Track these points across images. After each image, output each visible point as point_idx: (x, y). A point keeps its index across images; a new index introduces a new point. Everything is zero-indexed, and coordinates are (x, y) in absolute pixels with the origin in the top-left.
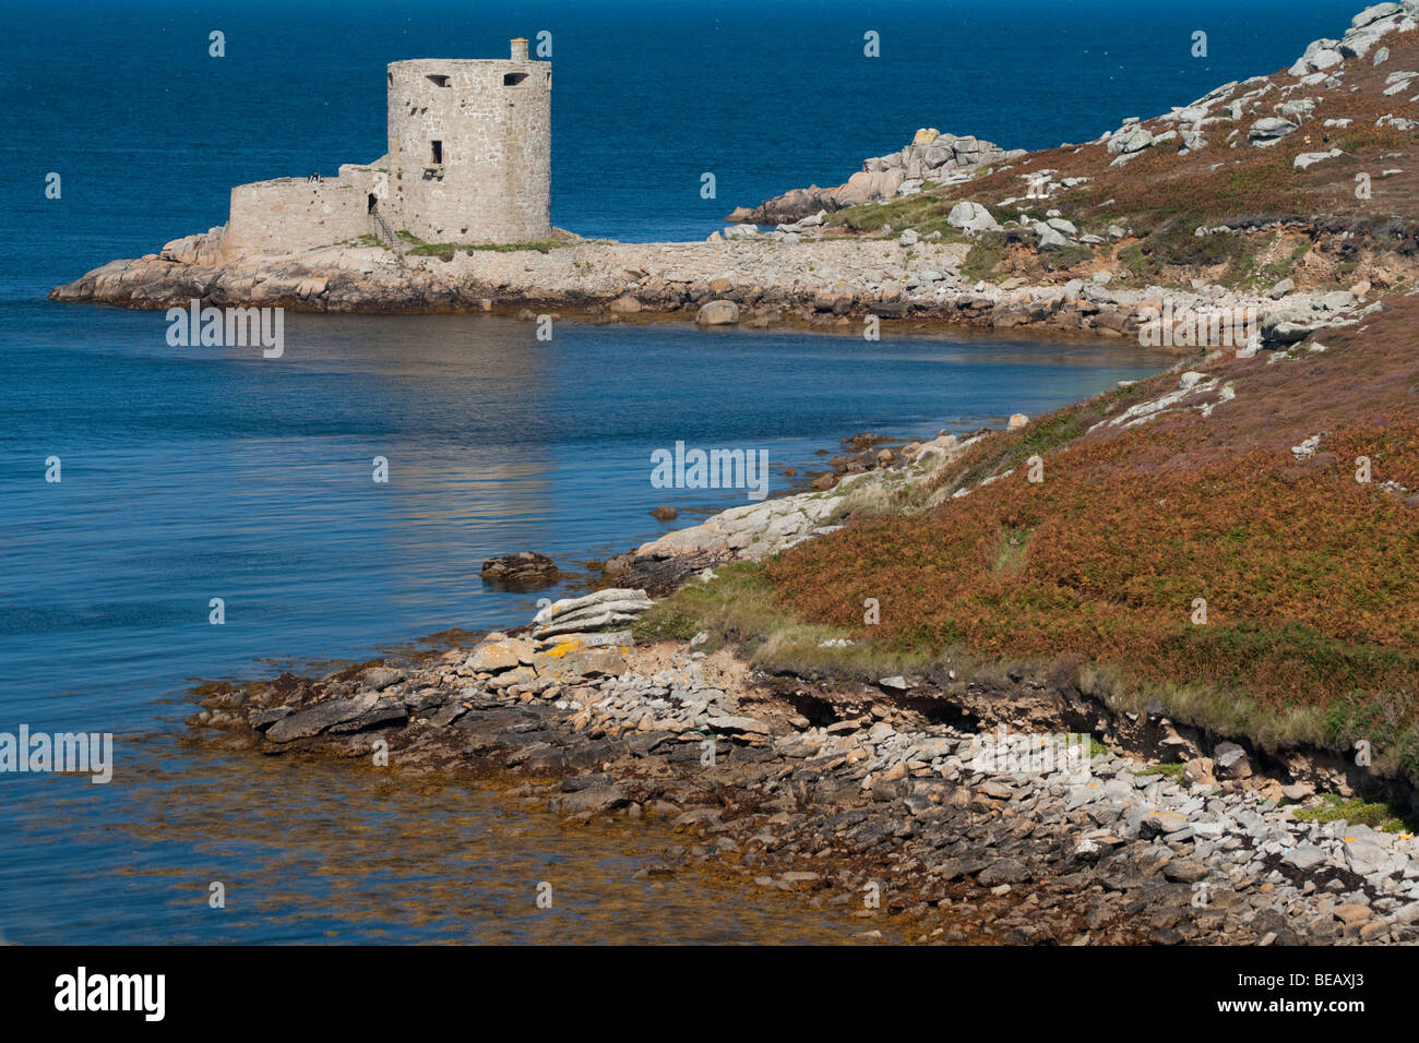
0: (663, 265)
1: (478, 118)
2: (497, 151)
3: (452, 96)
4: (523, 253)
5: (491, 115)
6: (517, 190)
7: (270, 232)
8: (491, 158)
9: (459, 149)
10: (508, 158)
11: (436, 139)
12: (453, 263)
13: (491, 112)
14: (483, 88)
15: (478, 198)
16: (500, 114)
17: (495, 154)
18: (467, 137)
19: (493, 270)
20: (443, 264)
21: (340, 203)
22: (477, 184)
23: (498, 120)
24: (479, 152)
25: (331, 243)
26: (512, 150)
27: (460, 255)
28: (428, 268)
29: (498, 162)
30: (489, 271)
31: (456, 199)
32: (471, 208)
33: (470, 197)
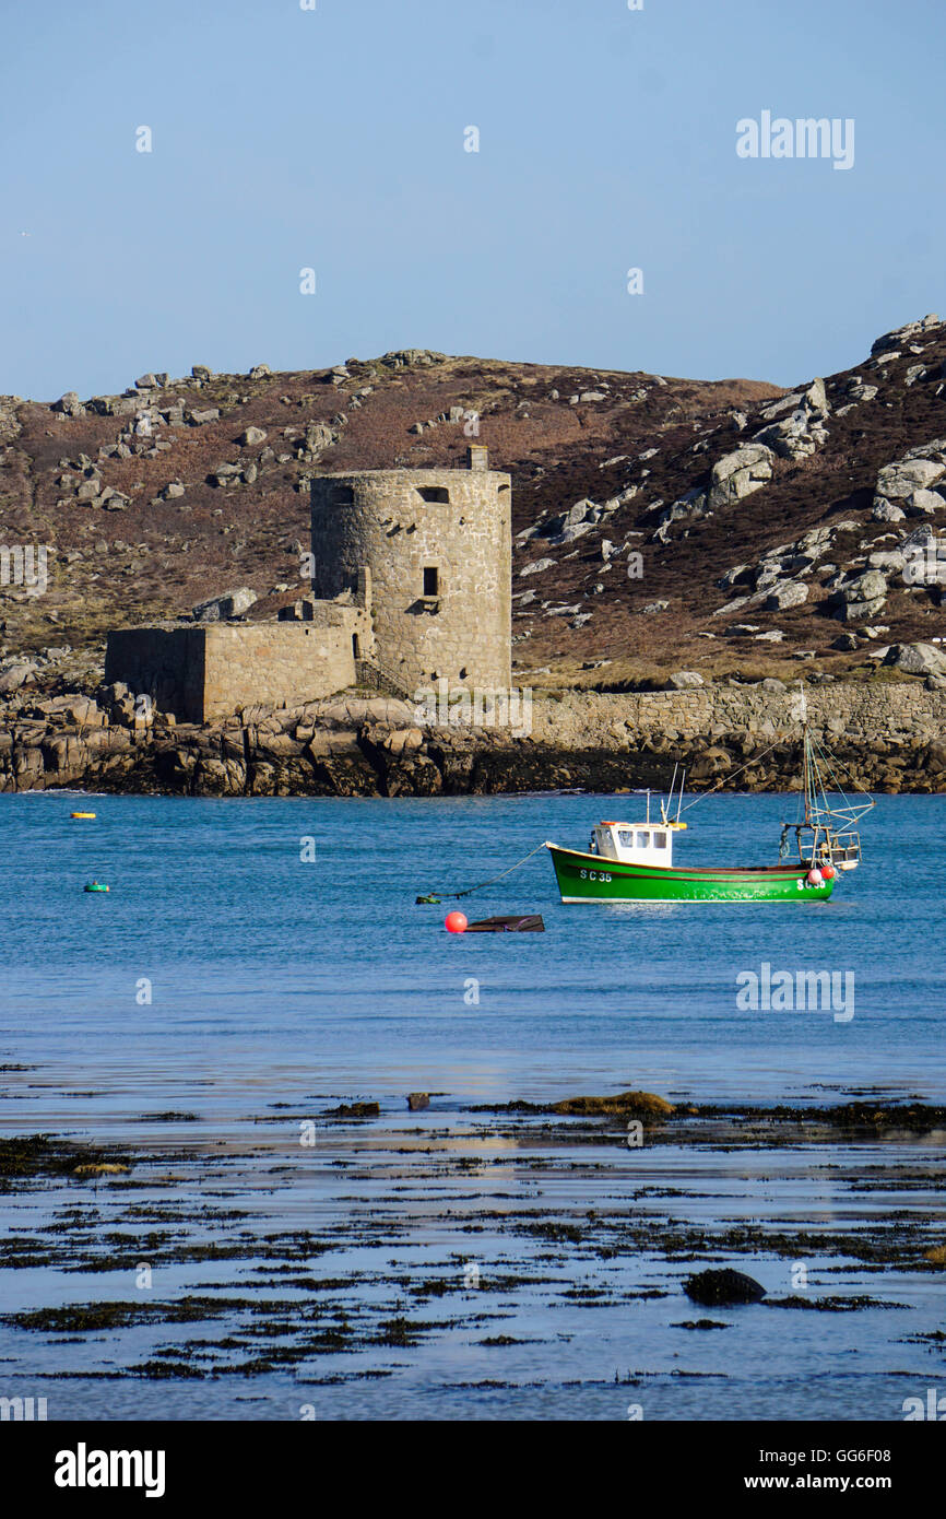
1: (477, 538)
2: (493, 579)
3: (451, 512)
5: (490, 536)
8: (490, 587)
9: (459, 577)
11: (431, 565)
13: (489, 530)
14: (483, 503)
15: (478, 636)
16: (496, 533)
17: (492, 583)
18: (466, 562)
22: (477, 619)
23: (496, 541)
24: (478, 581)
25: (327, 693)
29: (494, 592)
31: (456, 639)
32: (471, 650)
33: (470, 635)
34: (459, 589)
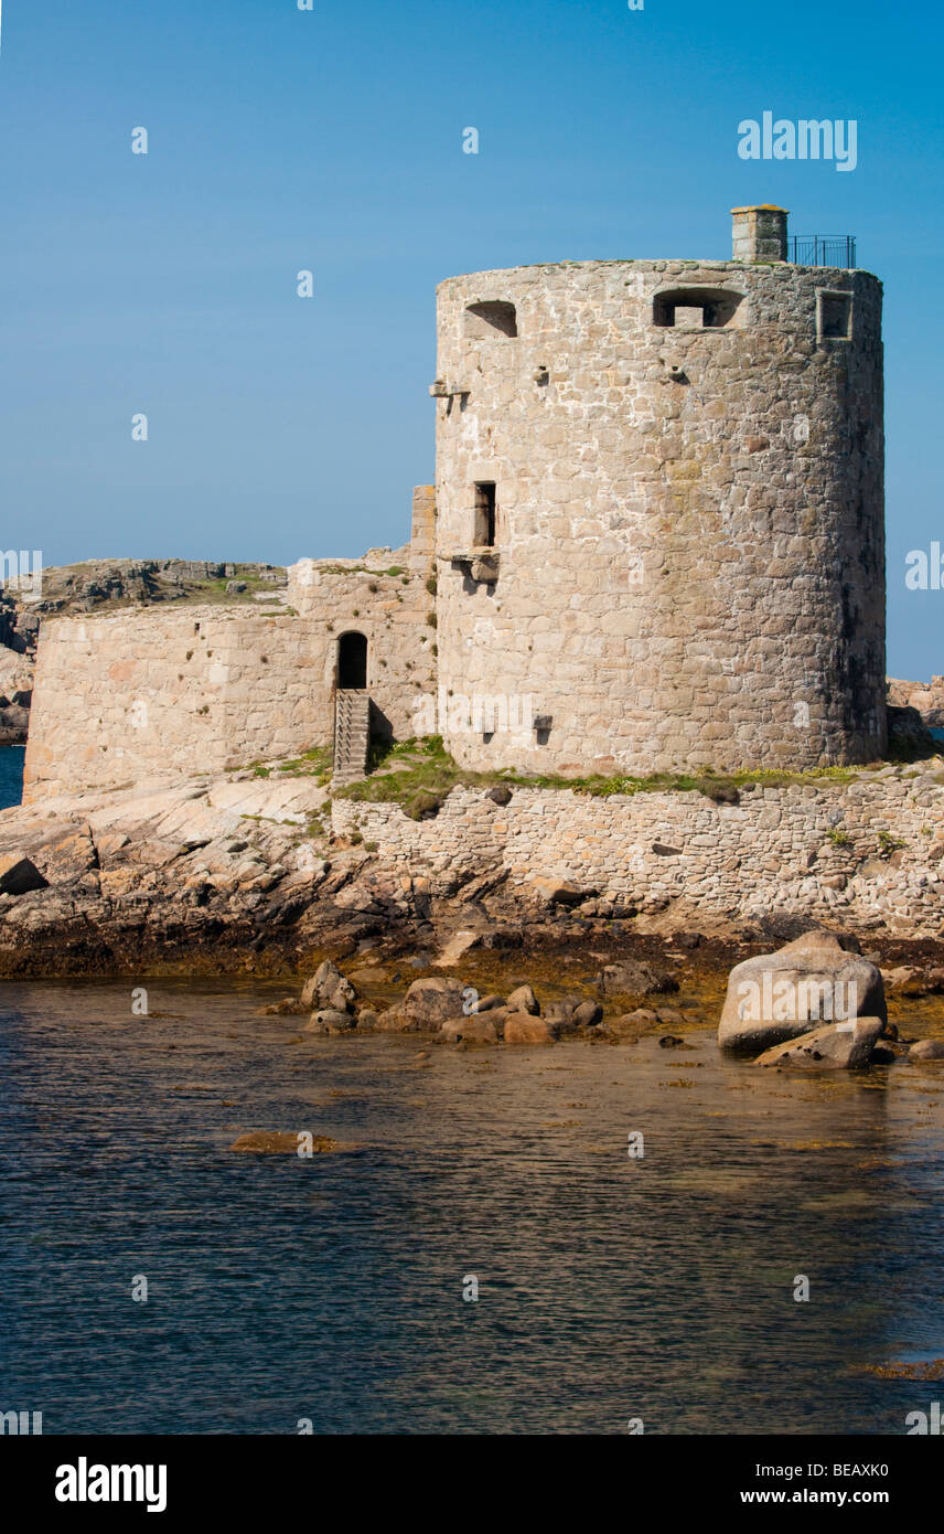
1: (581, 414)
2: (630, 506)
3: (518, 357)
4: (657, 798)
5: (616, 407)
6: (699, 620)
7: (103, 739)
8: (616, 525)
9: (531, 504)
10: (667, 527)
11: (485, 476)
12: (438, 823)
13: (616, 396)
14: (595, 332)
15: (577, 640)
16: (643, 402)
17: (628, 514)
18: (550, 468)
20: (411, 824)
21: (252, 657)
22: (576, 600)
23: (637, 418)
24: (584, 511)
26: (677, 504)
28: (368, 839)
29: (636, 538)
31: (522, 643)
32: (558, 672)
33: (556, 640)
34: (534, 531)
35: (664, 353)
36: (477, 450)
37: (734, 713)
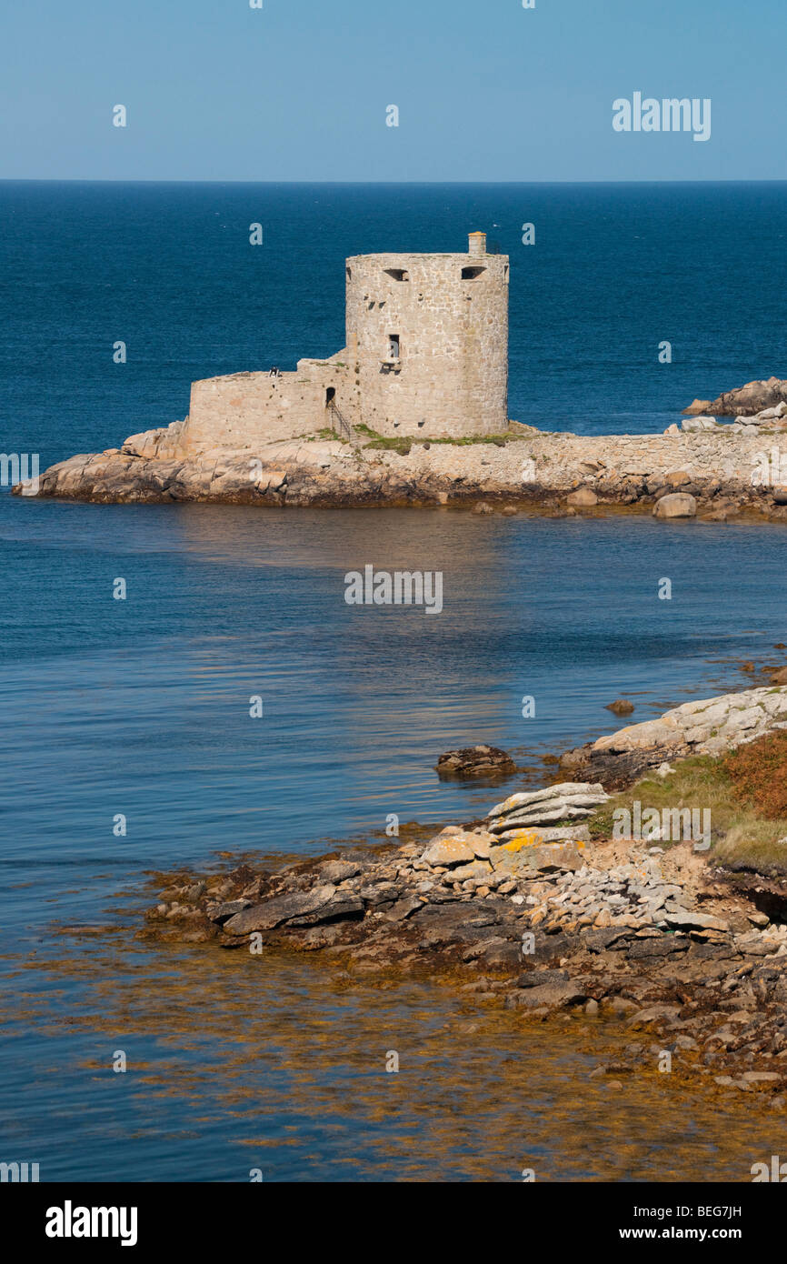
0: (621, 458)
1: (435, 311)
2: (455, 344)
3: (410, 290)
4: (480, 446)
5: (448, 309)
6: (474, 384)
7: (229, 427)
8: (448, 352)
9: (417, 343)
10: (465, 351)
11: (393, 333)
12: (410, 456)
13: (448, 305)
15: (434, 392)
16: (458, 307)
17: (453, 347)
18: (424, 330)
19: (450, 463)
20: (400, 458)
21: (298, 397)
22: (434, 377)
23: (456, 313)
24: (436, 346)
25: (289, 436)
26: (469, 343)
27: (417, 449)
28: (385, 462)
29: (455, 355)
30: (445, 465)
31: (413, 392)
32: (428, 402)
33: (427, 391)
34: (417, 353)
35: (464, 290)
36: (390, 323)
37: (483, 415)
